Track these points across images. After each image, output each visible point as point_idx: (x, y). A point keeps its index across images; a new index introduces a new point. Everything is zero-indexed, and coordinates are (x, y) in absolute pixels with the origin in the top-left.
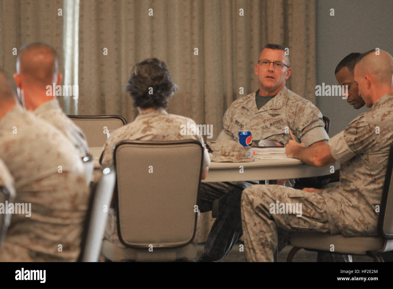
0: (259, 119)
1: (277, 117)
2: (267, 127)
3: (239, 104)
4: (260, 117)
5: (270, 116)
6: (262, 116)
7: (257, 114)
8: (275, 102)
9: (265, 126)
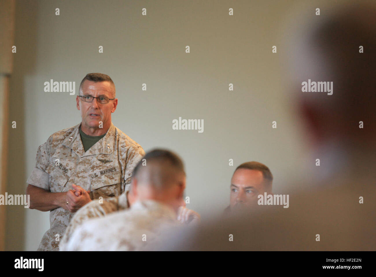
0: (87, 165)
1: (108, 165)
2: (97, 176)
3: (59, 142)
4: (87, 161)
5: (99, 162)
6: (90, 160)
7: (83, 159)
8: (104, 144)
9: (94, 174)
